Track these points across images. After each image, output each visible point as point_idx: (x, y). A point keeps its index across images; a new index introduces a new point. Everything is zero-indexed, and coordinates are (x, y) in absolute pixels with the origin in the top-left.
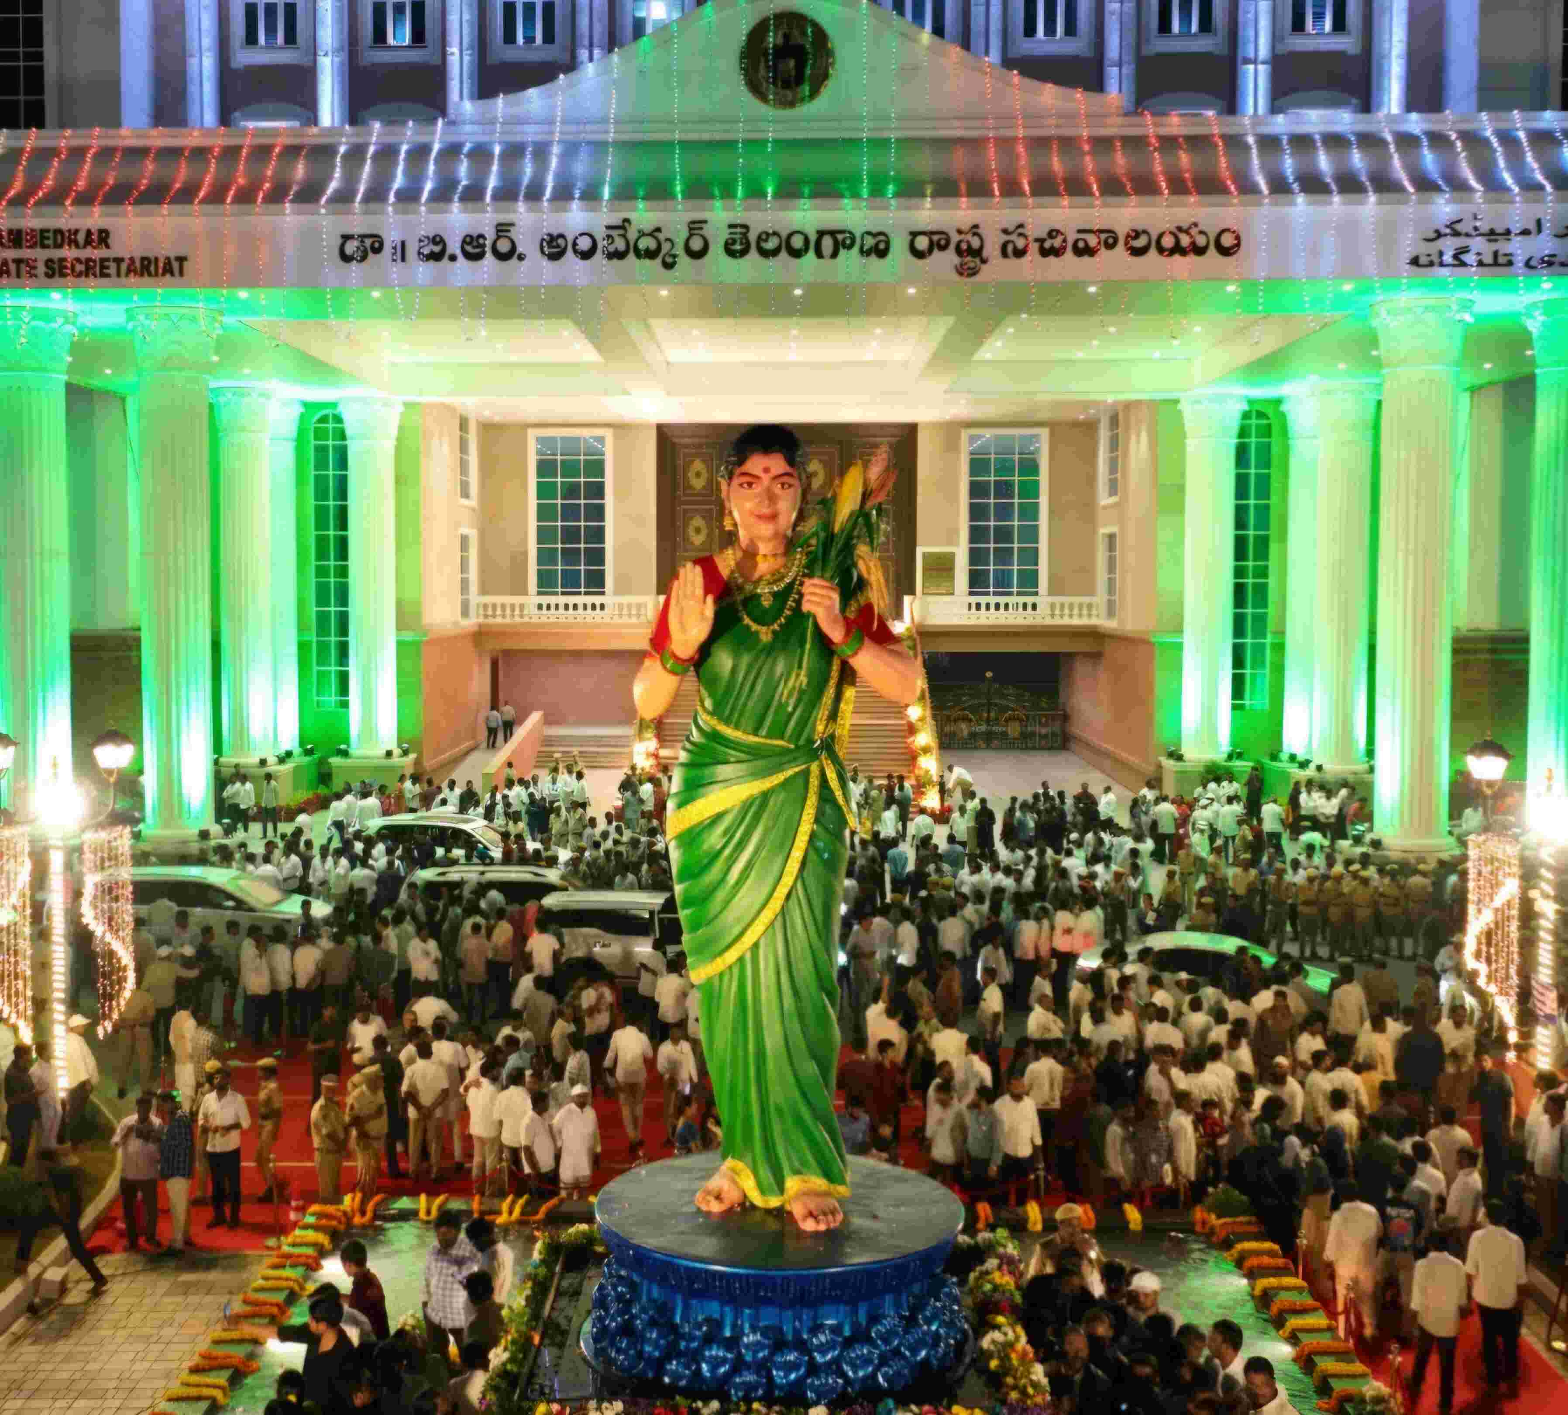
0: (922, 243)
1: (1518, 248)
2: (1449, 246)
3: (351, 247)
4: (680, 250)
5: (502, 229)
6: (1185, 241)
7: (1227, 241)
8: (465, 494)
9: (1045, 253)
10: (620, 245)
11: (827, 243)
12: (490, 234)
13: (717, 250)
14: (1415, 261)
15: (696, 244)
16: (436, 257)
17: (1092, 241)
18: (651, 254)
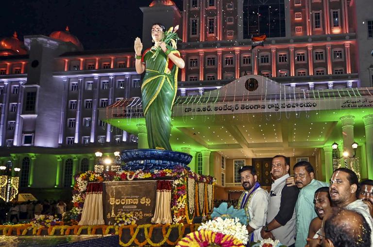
0: (270, 106)
1: (357, 104)
2: (347, 104)
3: (187, 110)
4: (234, 108)
5: (209, 107)
6: (308, 105)
7: (315, 105)
8: (223, 167)
9: (288, 107)
10: (226, 108)
11: (256, 107)
12: (207, 108)
13: (240, 108)
14: (342, 106)
15: (237, 108)
16: (199, 111)
17: (295, 105)
18: (230, 109)
